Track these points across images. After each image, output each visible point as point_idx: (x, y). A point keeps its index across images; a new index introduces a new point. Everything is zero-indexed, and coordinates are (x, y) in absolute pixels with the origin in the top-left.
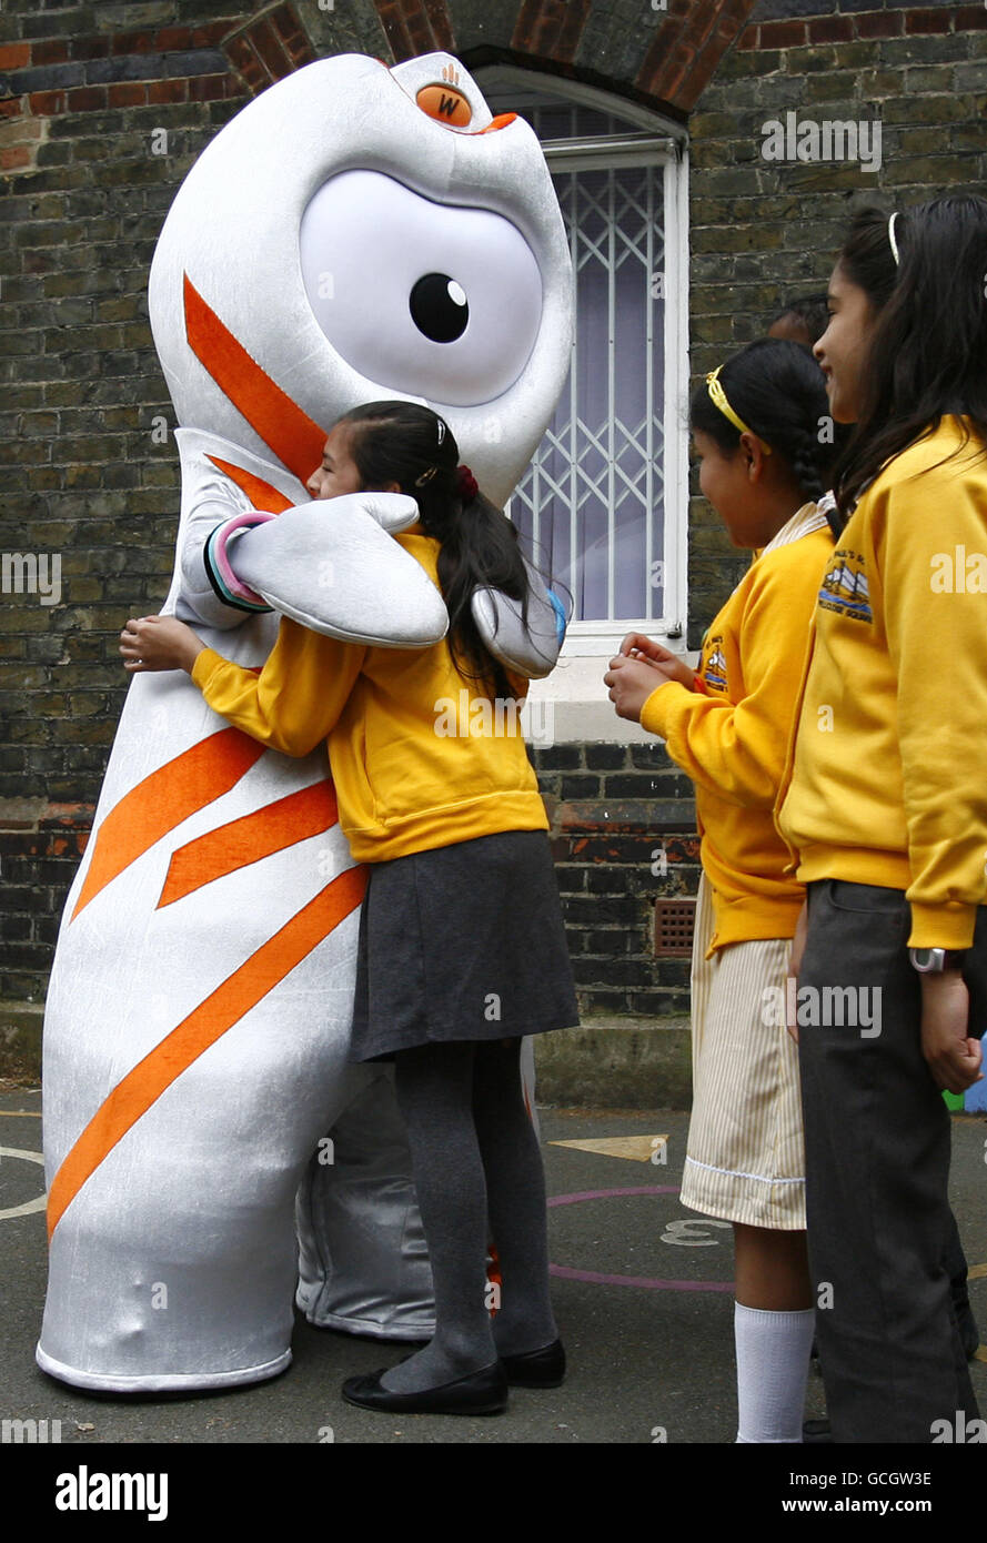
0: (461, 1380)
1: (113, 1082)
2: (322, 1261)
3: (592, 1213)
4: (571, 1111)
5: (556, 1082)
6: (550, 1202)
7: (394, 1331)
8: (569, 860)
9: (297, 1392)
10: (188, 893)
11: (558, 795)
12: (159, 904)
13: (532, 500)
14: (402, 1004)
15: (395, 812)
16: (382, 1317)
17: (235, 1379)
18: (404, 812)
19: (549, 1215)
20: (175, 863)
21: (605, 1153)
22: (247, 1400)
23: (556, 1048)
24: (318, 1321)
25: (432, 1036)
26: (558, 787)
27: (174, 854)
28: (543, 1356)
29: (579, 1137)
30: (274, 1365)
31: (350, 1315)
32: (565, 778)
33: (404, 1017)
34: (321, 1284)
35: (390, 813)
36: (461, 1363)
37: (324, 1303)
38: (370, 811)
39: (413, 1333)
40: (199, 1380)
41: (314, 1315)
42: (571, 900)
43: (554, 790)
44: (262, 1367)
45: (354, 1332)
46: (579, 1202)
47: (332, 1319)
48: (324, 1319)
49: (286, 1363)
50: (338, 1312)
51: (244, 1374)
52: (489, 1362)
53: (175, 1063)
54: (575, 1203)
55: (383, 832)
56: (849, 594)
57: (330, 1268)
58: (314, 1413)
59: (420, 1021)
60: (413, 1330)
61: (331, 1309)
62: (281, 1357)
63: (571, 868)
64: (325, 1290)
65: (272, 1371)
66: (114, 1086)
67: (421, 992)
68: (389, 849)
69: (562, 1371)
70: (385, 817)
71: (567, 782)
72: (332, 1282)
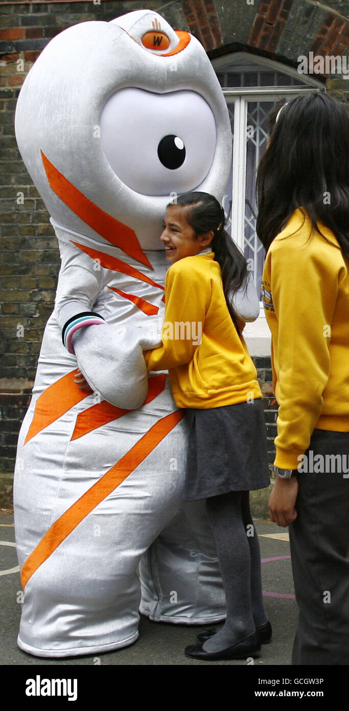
0: (241, 642)
1: (53, 520)
2: (157, 591)
3: (277, 567)
4: (269, 521)
5: (262, 508)
6: (263, 561)
7: (195, 621)
8: (268, 409)
9: (140, 651)
10: (86, 434)
11: (264, 379)
12: (72, 439)
13: (254, 247)
14: (219, 474)
15: (213, 387)
16: (189, 615)
17: (113, 647)
18: (217, 388)
19: (262, 565)
20: (79, 419)
21: (284, 540)
22: (117, 655)
23: (262, 493)
24: (156, 619)
25: (232, 489)
26: (264, 375)
27: (78, 415)
28: (264, 629)
29: (272, 533)
30: (131, 639)
31: (172, 616)
32: (267, 372)
33: (220, 480)
34: (157, 602)
35: (211, 387)
36: (241, 635)
37: (159, 611)
38: (200, 386)
39: (204, 621)
40: (95, 649)
41: (154, 616)
42: (269, 427)
43: (262, 377)
44: (125, 640)
45: (175, 623)
46: (272, 561)
47: (164, 618)
48: (159, 618)
49: (136, 637)
50: (166, 614)
51: (117, 645)
52: (253, 632)
53: (83, 510)
54: (270, 562)
55: (206, 396)
56: (269, 301)
57: (161, 594)
58: (148, 660)
59: (227, 483)
60: (204, 620)
61: (163, 614)
62: (134, 636)
63: (269, 412)
64: (159, 605)
65: (130, 642)
66: (54, 522)
67: (227, 469)
68: (208, 404)
69: (270, 636)
70: (208, 389)
71: (268, 374)
72: (163, 601)
